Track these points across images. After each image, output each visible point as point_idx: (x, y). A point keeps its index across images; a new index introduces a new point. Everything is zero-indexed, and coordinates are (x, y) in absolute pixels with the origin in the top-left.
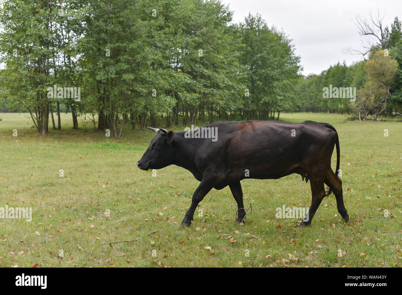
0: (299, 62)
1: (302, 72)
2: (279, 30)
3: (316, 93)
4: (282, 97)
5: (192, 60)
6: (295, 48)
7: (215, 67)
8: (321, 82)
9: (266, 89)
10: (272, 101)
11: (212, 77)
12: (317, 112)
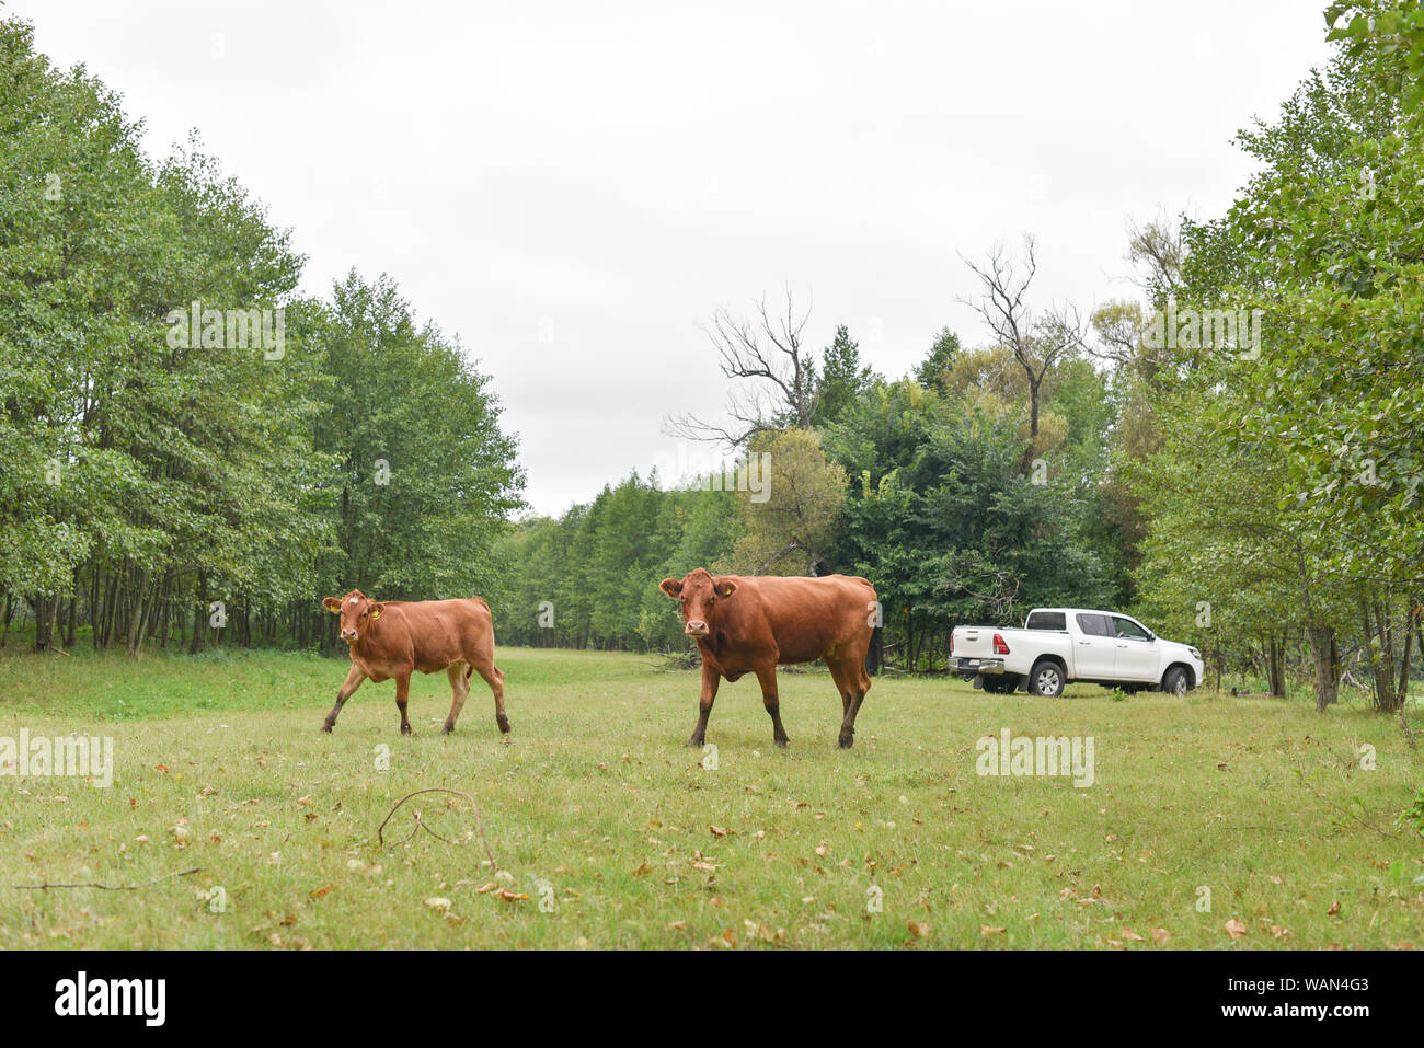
0: (512, 456)
1: (520, 492)
2: (447, 339)
3: (552, 577)
4: (450, 572)
5: (149, 407)
6: (499, 406)
7: (227, 442)
8: (569, 540)
9: (396, 539)
10: (416, 583)
11: (215, 475)
12: (550, 646)
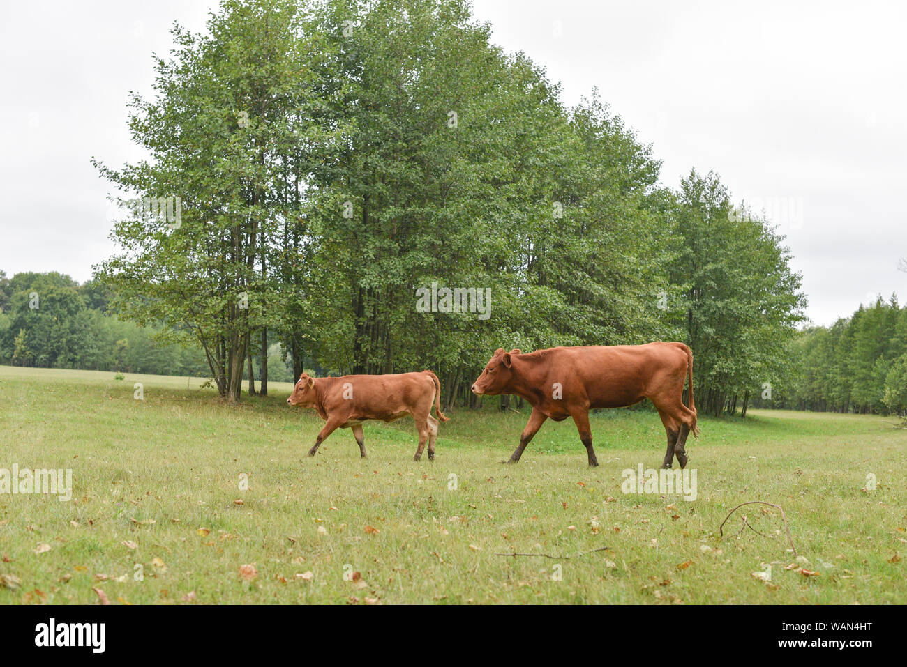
0: (798, 286)
1: (803, 310)
3: (825, 365)
4: (758, 364)
5: (567, 259)
6: (789, 254)
7: (616, 281)
8: (836, 341)
9: (724, 342)
10: (737, 371)
11: (609, 301)
12: (824, 410)
